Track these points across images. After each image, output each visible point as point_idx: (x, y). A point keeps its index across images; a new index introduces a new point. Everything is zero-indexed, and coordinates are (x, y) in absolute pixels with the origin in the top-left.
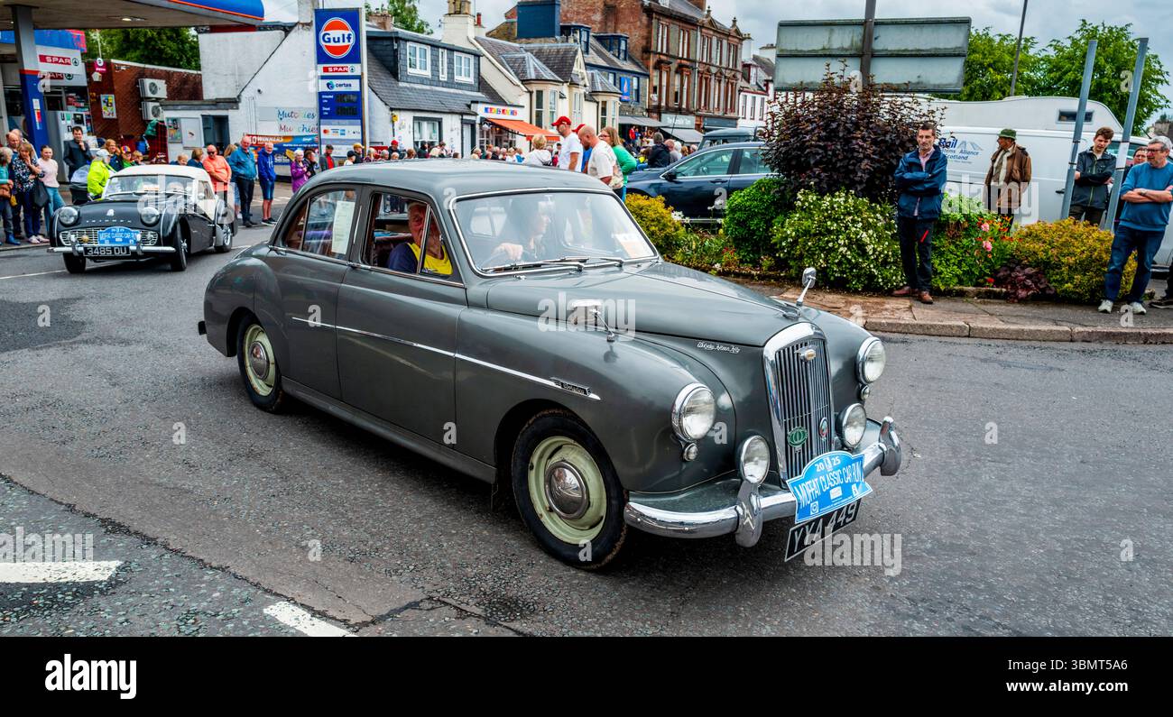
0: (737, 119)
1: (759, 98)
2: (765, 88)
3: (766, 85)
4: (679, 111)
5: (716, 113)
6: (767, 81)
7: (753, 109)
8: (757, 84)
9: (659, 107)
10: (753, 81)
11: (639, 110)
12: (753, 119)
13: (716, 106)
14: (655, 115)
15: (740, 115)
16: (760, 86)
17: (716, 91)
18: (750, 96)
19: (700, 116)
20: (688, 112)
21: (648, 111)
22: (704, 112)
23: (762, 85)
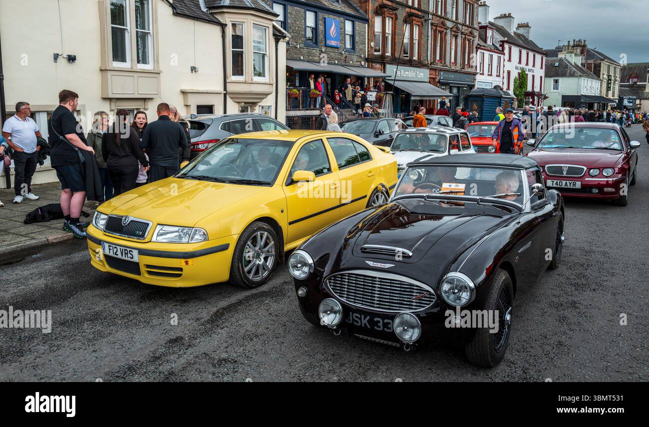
0: (475, 74)
1: (495, 56)
2: (500, 48)
3: (502, 46)
4: (410, 63)
5: (453, 68)
6: (503, 42)
7: (491, 65)
8: (493, 44)
9: (383, 57)
10: (489, 42)
11: (355, 58)
12: (491, 75)
13: (453, 61)
14: (378, 66)
15: (478, 71)
16: (496, 47)
17: (452, 47)
18: (487, 54)
19: (435, 70)
20: (420, 64)
21: (367, 60)
22: (439, 66)
23: (498, 46)
